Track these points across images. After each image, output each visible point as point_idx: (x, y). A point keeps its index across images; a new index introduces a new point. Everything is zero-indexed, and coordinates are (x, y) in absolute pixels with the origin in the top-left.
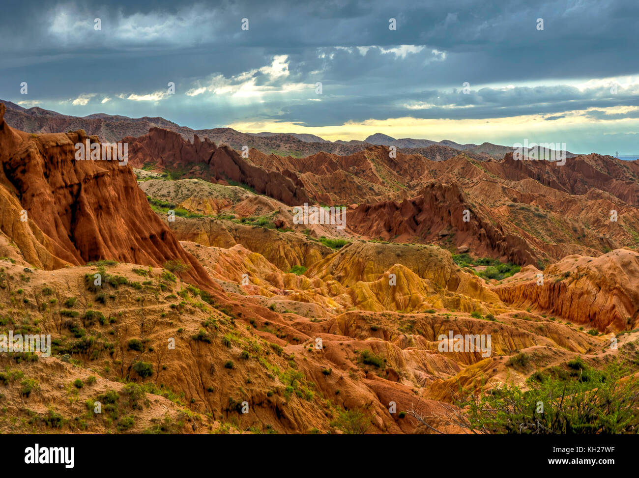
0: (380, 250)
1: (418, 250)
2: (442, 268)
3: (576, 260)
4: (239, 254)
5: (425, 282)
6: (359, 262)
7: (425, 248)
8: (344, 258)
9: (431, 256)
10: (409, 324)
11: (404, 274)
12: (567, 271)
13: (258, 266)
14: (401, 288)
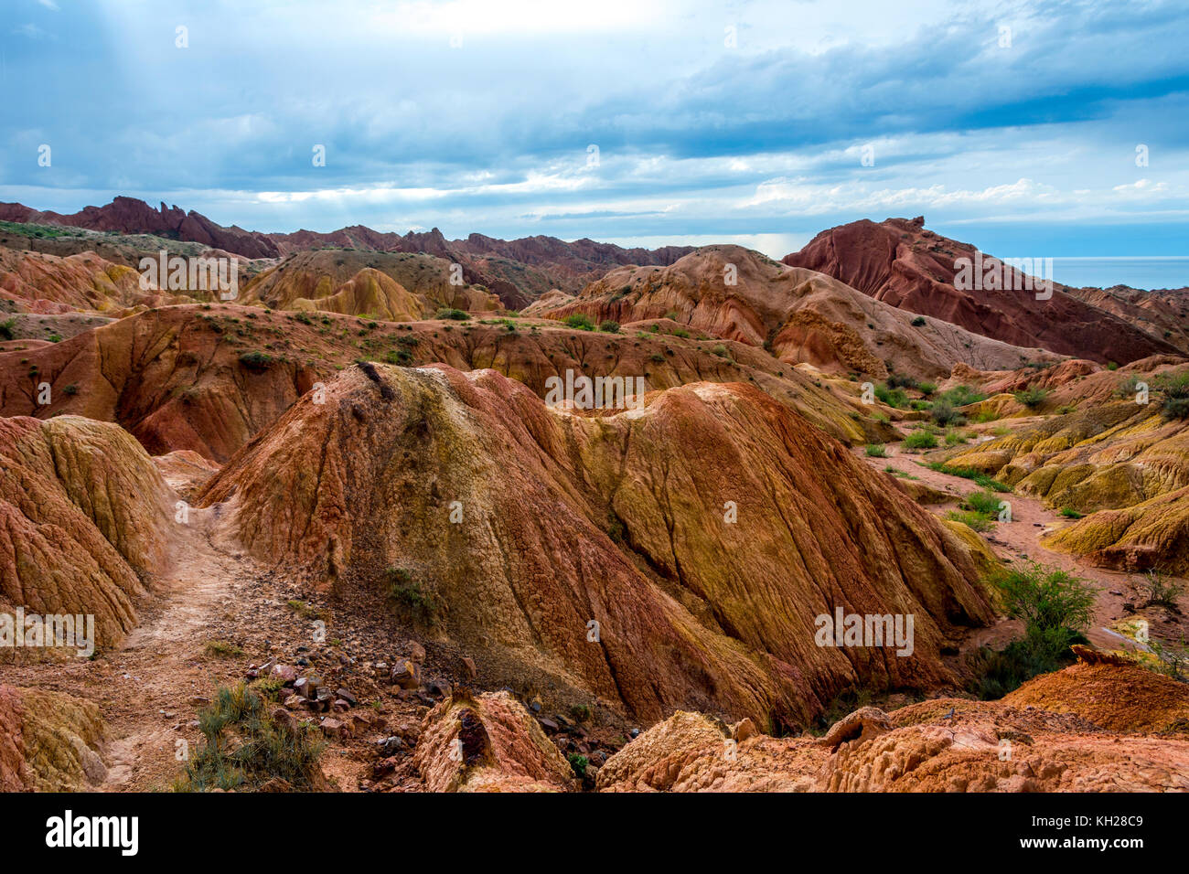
0: (340, 259)
1: (402, 260)
2: (440, 284)
3: (634, 272)
5: (416, 298)
6: (306, 278)
7: (412, 257)
8: (284, 275)
9: (423, 268)
10: (396, 349)
11: (380, 284)
12: (624, 286)
13: (123, 285)
14: (375, 305)
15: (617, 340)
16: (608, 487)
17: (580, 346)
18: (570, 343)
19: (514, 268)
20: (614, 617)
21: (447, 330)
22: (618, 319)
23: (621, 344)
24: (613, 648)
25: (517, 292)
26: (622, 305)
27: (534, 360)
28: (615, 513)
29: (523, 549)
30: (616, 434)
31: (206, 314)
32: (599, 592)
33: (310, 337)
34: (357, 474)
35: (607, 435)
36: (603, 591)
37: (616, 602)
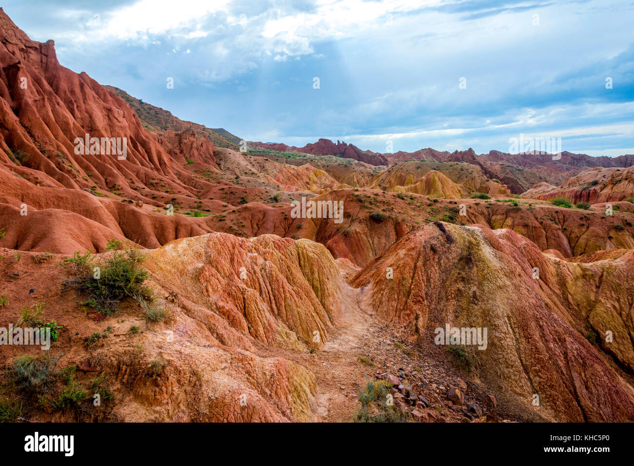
0: (418, 165)
1: (451, 166)
2: (472, 179)
3: (600, 171)
4: (307, 170)
5: (458, 186)
6: (401, 176)
7: (457, 164)
8: (391, 174)
9: (463, 170)
10: (448, 214)
11: (439, 178)
12: (593, 180)
13: (320, 179)
14: (436, 190)
15: (588, 214)
16: (586, 308)
17: (561, 217)
18: (554, 215)
19: (517, 170)
20: (591, 393)
21: (477, 204)
22: (588, 200)
23: (591, 217)
24: (589, 413)
25: (518, 183)
26: (591, 192)
27: (530, 224)
28: (591, 325)
29: (528, 338)
30: (592, 275)
31: (356, 193)
32: (580, 374)
33: (403, 205)
34: (432, 280)
35: (586, 274)
36: (583, 374)
37: (592, 383)
